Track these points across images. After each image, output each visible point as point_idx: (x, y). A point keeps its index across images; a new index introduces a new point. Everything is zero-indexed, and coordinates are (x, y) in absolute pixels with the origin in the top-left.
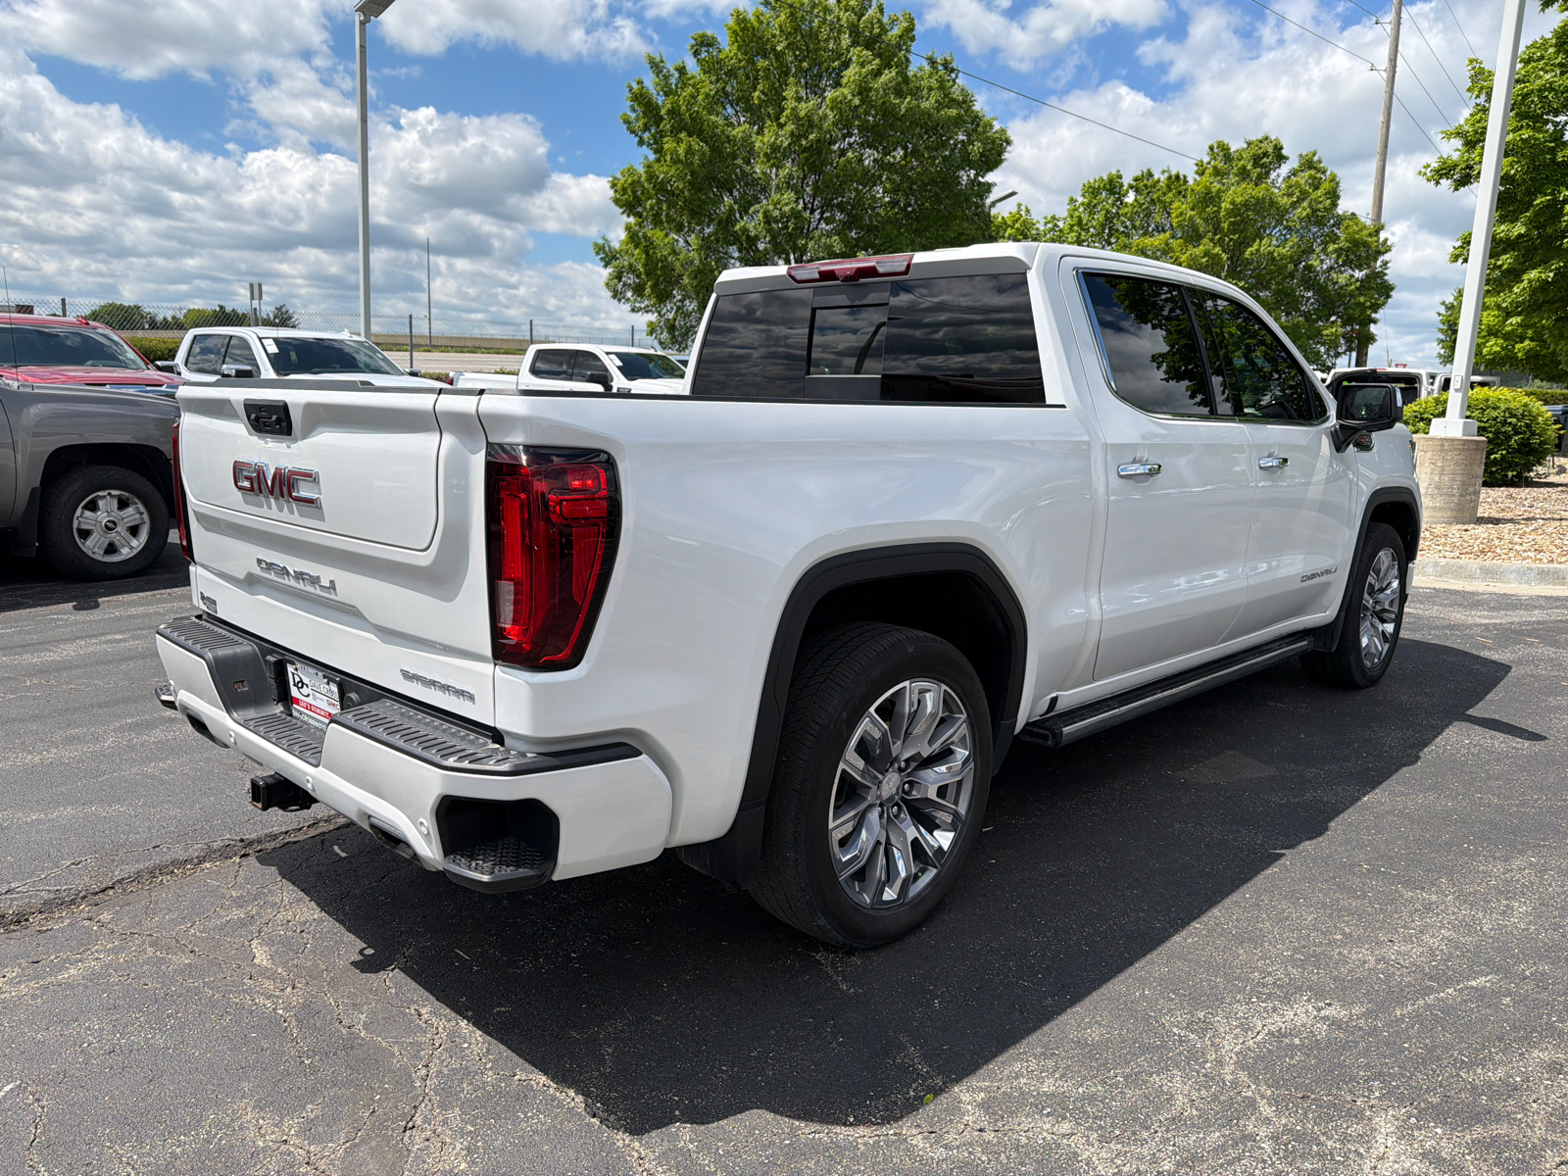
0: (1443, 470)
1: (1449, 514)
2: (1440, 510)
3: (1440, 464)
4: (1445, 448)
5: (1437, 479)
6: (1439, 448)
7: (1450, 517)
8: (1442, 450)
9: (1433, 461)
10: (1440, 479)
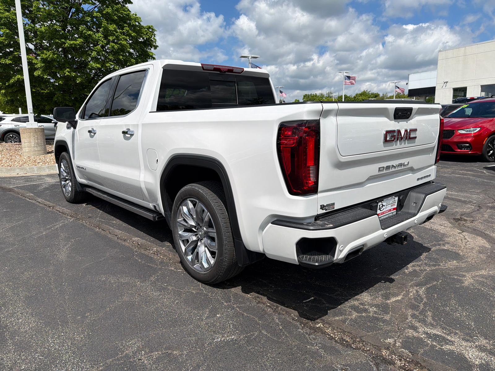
0: (38, 138)
1: (43, 152)
2: (40, 151)
3: (36, 137)
4: (37, 131)
5: (36, 141)
6: (35, 131)
7: (43, 153)
8: (36, 132)
9: (34, 136)
10: (37, 141)
